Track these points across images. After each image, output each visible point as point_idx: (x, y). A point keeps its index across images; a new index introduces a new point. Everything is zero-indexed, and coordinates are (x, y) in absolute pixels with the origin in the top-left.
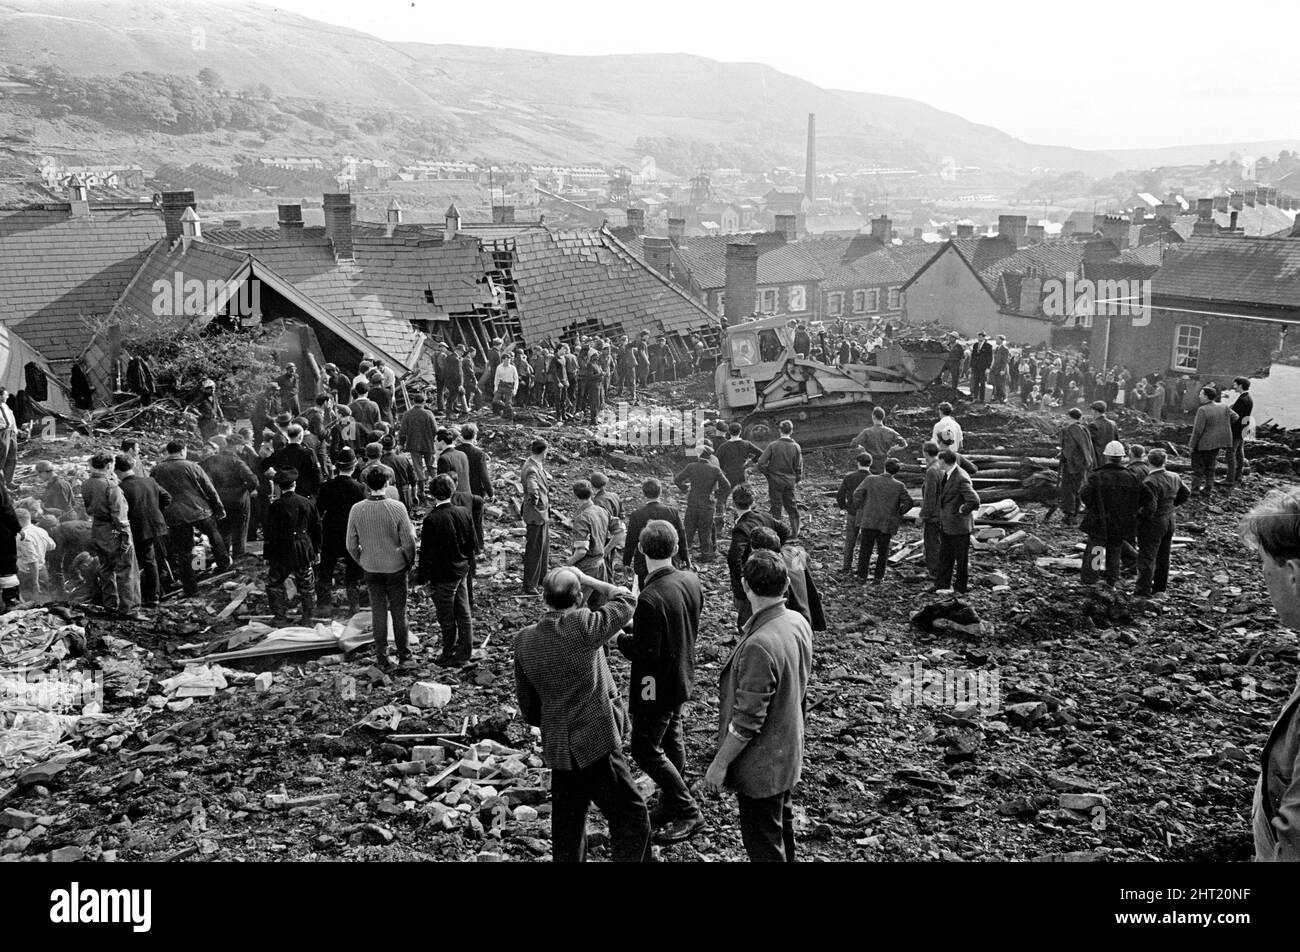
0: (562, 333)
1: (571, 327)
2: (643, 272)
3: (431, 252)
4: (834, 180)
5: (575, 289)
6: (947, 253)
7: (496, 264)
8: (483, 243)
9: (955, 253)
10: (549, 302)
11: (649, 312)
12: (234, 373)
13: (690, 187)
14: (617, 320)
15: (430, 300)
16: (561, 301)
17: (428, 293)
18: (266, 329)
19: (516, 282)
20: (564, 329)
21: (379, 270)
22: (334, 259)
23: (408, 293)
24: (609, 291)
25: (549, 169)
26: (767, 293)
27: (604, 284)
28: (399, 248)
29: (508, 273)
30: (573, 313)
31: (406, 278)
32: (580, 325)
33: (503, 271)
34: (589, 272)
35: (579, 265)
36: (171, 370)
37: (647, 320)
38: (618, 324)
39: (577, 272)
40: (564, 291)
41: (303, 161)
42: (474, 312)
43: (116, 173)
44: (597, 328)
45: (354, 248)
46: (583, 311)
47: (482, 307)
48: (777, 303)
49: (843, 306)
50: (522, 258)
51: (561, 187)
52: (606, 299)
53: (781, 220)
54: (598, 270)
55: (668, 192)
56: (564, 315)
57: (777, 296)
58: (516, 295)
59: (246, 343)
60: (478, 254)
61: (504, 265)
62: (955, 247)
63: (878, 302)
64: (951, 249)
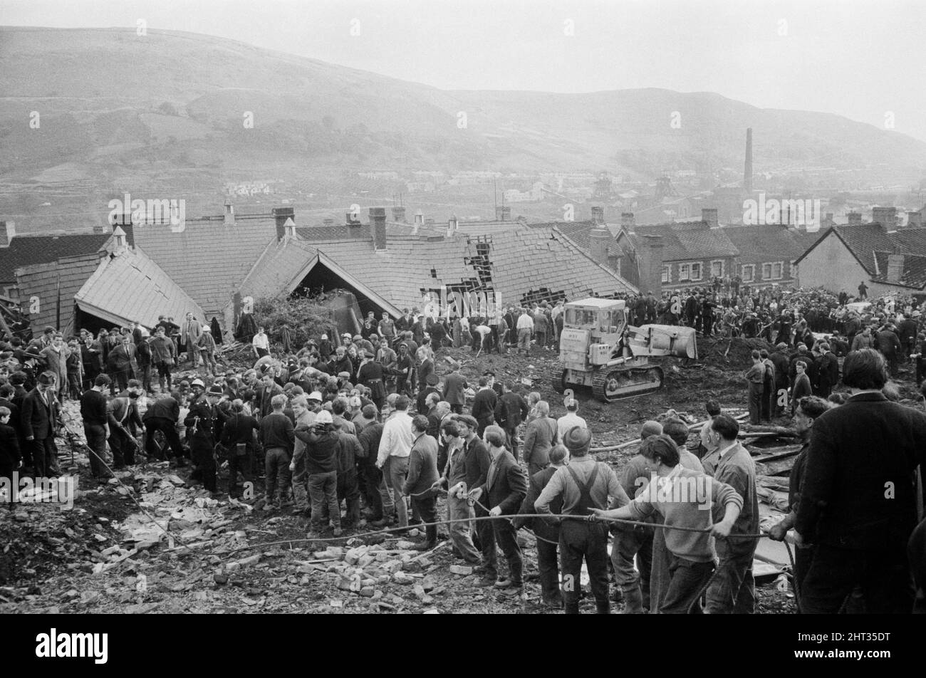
0: (523, 298)
1: (528, 294)
2: (581, 256)
3: (435, 245)
4: (768, 177)
5: (532, 268)
6: (830, 236)
7: (478, 252)
8: (471, 238)
9: (836, 237)
10: (514, 277)
11: (584, 283)
12: (305, 323)
13: (655, 185)
14: (561, 289)
15: (434, 276)
16: (523, 276)
17: (433, 271)
18: (327, 296)
19: (492, 263)
20: (524, 295)
21: (402, 256)
22: (374, 249)
23: (420, 272)
24: (555, 269)
25: (551, 174)
26: (694, 266)
27: (552, 265)
28: (415, 242)
29: (486, 257)
30: (530, 284)
31: (419, 262)
32: (535, 292)
33: (483, 257)
34: (542, 256)
35: (535, 252)
36: (268, 321)
37: (582, 289)
38: (562, 292)
39: (533, 257)
40: (524, 270)
41: (385, 174)
42: (463, 284)
43: (268, 184)
44: (547, 294)
45: (388, 242)
46: (537, 283)
47: (468, 280)
48: (701, 273)
49: (754, 275)
50: (496, 247)
51: (560, 186)
52: (553, 275)
53: (706, 213)
54: (549, 255)
55: (639, 189)
56: (524, 286)
57: (701, 267)
58: (491, 272)
59: (312, 305)
60: (467, 245)
61: (484, 253)
62: (836, 232)
63: (782, 271)
64: (833, 233)
